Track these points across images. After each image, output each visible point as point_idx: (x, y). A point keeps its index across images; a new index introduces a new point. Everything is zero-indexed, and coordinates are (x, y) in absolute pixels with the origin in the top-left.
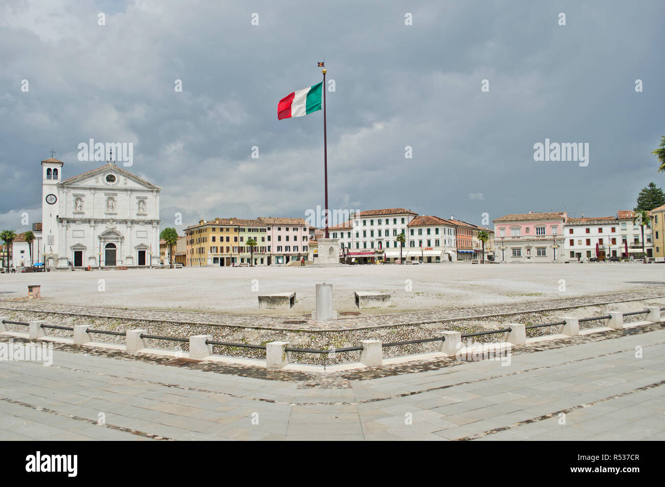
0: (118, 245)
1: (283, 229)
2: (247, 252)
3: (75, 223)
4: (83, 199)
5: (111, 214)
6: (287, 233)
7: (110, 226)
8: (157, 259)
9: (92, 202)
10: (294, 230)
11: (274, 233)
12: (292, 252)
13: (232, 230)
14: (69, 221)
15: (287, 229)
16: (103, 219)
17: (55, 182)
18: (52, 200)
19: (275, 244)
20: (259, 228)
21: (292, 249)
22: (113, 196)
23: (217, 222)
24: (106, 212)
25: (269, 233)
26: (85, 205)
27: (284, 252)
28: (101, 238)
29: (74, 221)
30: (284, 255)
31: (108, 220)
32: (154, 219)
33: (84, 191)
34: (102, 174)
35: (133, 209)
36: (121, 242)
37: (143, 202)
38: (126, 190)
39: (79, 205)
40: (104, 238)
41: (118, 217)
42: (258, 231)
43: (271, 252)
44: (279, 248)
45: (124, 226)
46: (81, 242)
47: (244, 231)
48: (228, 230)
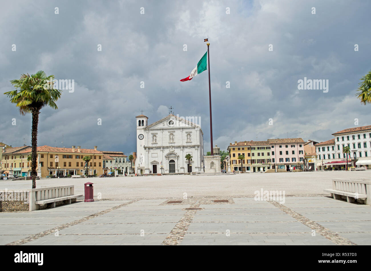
0: (176, 161)
1: (284, 147)
2: (257, 163)
3: (153, 149)
4: (157, 135)
5: (172, 143)
6: (287, 149)
7: (171, 150)
8: (198, 169)
9: (161, 137)
10: (292, 146)
11: (277, 149)
12: (291, 162)
13: (246, 149)
14: (149, 148)
15: (287, 146)
16: (167, 146)
17: (143, 127)
18: (142, 137)
19: (277, 157)
20: (265, 146)
21: (291, 160)
22: (173, 133)
23: (236, 144)
24: (169, 142)
25: (272, 150)
26: (158, 139)
27: (285, 162)
28: (166, 157)
29: (152, 148)
30: (285, 164)
31: (170, 147)
32: (195, 144)
33: (157, 131)
34: (166, 121)
35: (184, 140)
36: (178, 159)
37: (190, 135)
38: (179, 129)
39: (154, 139)
40: (168, 157)
41: (176, 145)
42: (264, 149)
43: (275, 163)
44: (281, 160)
45: (179, 149)
46: (156, 160)
47: (255, 149)
48: (243, 149)
